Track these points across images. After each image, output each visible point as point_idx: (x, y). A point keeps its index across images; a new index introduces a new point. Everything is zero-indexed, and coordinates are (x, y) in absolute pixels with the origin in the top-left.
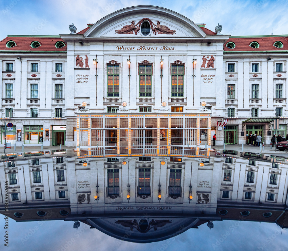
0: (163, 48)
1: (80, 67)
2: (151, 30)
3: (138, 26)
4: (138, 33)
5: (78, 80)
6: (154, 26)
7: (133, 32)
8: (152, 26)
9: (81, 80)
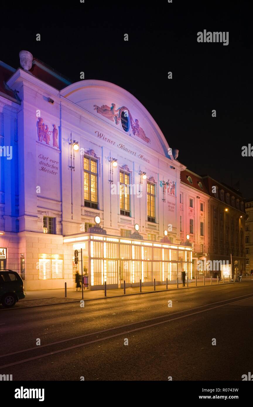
0: (141, 156)
1: (44, 142)
2: (130, 127)
3: (118, 113)
4: (119, 123)
5: (41, 166)
6: (133, 123)
7: (114, 119)
8: (131, 123)
9: (47, 168)
